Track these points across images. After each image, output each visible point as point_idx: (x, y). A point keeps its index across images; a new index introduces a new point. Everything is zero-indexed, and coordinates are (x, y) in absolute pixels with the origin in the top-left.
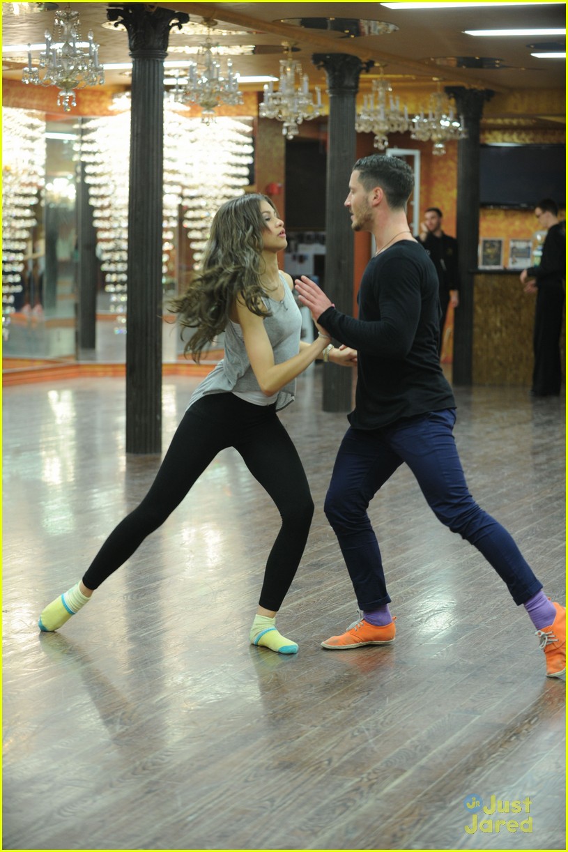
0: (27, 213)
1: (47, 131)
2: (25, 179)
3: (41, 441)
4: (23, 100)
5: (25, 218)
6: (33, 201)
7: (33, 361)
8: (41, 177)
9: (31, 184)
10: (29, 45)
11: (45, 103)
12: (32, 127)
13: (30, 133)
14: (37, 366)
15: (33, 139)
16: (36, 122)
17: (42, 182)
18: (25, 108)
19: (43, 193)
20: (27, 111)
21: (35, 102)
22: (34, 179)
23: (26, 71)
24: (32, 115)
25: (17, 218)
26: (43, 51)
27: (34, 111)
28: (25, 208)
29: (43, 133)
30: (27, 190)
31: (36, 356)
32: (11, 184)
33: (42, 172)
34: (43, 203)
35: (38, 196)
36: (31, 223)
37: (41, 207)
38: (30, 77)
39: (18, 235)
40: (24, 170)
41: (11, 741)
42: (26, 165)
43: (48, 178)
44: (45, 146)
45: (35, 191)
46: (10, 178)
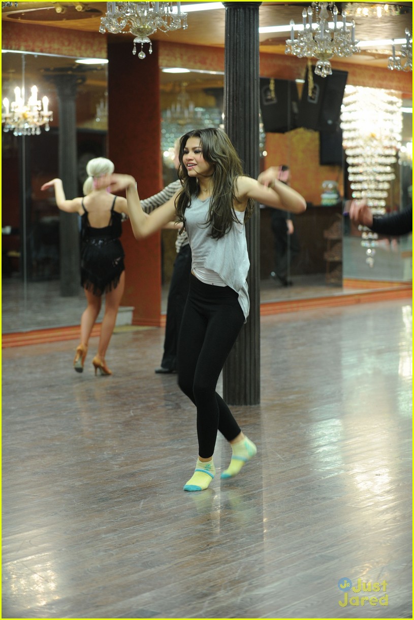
0: (388, 169)
1: (403, 106)
2: (387, 143)
3: (400, 344)
4: (385, 83)
5: (386, 173)
6: (393, 160)
7: (392, 283)
8: (398, 142)
9: (391, 147)
10: (393, 39)
11: (401, 85)
12: (391, 103)
13: (391, 108)
14: (396, 287)
15: (392, 112)
16: (395, 99)
17: (399, 146)
18: (386, 88)
19: (400, 154)
20: (387, 91)
21: (394, 84)
22: (394, 143)
23: (391, 60)
24: (392, 94)
25: (380, 173)
26: (404, 44)
27: (393, 91)
28: (386, 165)
29: (399, 108)
30: (388, 152)
31: (395, 279)
32: (375, 147)
33: (399, 138)
34: (400, 162)
35: (397, 156)
36: (391, 177)
37: (399, 165)
38: (394, 64)
39: (381, 186)
40: (386, 137)
41: (386, 575)
42: (388, 133)
43: (403, 142)
44: (401, 118)
45: (394, 153)
46: (375, 143)
